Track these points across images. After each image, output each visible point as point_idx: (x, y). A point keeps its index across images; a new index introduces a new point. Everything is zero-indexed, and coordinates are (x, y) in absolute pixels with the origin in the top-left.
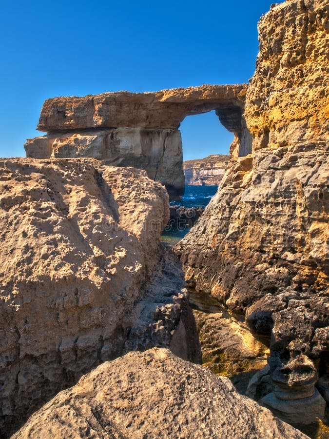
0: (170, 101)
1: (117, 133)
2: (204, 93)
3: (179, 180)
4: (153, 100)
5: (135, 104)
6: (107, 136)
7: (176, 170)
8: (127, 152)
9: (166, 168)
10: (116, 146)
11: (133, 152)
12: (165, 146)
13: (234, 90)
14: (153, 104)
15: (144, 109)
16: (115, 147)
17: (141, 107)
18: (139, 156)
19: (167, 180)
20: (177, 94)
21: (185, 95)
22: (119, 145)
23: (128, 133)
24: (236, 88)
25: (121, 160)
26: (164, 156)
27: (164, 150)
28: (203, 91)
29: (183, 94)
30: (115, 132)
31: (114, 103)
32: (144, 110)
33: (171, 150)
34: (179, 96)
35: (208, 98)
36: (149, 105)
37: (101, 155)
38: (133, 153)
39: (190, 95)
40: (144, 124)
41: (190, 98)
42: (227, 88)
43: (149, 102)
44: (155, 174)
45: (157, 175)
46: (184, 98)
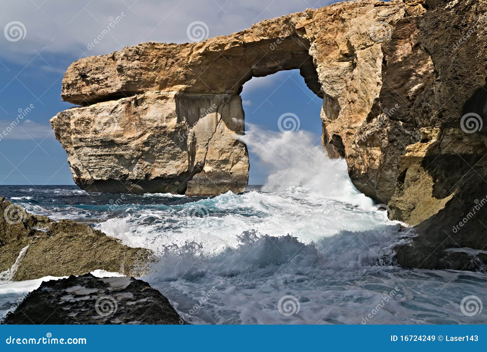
0: (211, 49)
1: (143, 100)
2: (252, 32)
4: (192, 52)
5: (167, 58)
6: (130, 103)
7: (235, 151)
8: (155, 125)
9: (220, 149)
10: (141, 116)
11: (164, 124)
14: (191, 58)
15: (180, 65)
16: (140, 119)
17: (175, 62)
18: (174, 130)
21: (229, 39)
22: (146, 114)
23: (158, 98)
25: (147, 135)
26: (217, 131)
27: (217, 124)
30: (140, 97)
31: (137, 57)
32: (180, 67)
33: (227, 123)
36: (186, 60)
37: (123, 129)
38: (165, 127)
40: (182, 87)
41: (234, 43)
43: (185, 55)
44: (204, 157)
45: (206, 159)
46: (228, 44)
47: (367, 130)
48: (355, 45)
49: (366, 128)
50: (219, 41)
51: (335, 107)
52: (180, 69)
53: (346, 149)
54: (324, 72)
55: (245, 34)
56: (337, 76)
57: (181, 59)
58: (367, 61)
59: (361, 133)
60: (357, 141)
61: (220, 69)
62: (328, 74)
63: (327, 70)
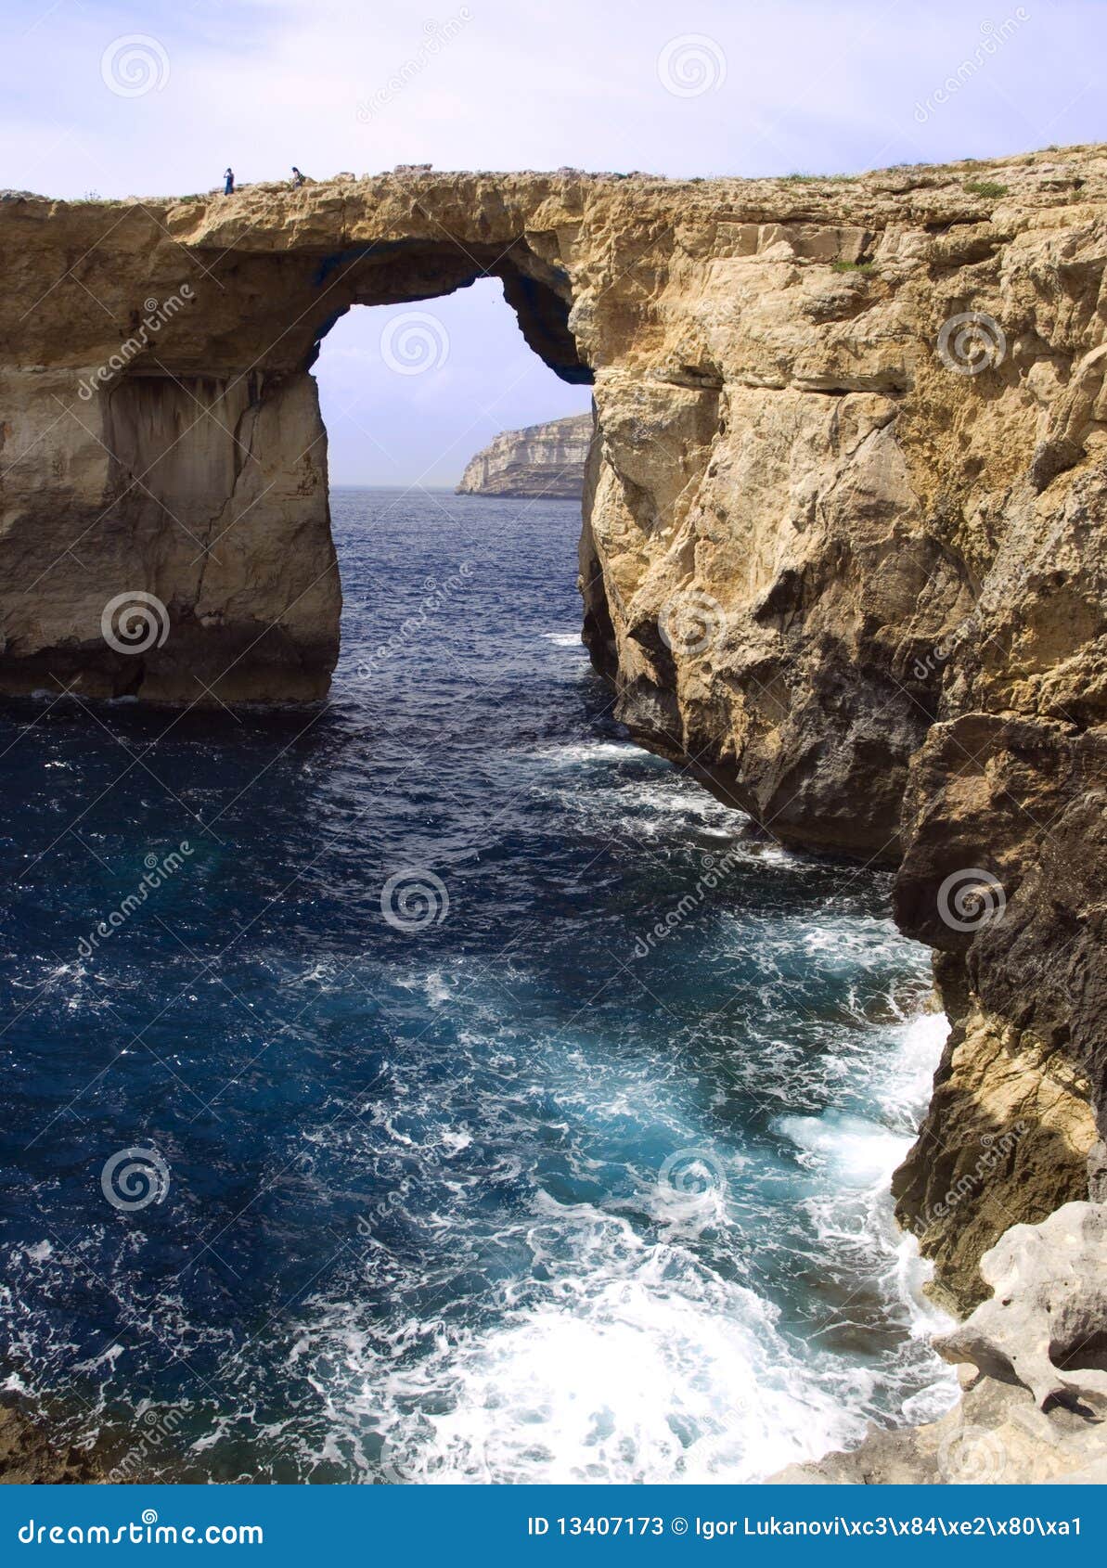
0: (229, 241)
2: (374, 208)
3: (310, 603)
4: (159, 239)
5: (69, 255)
7: (298, 557)
8: (37, 484)
9: (249, 553)
11: (67, 482)
12: (244, 449)
13: (507, 200)
14: (154, 258)
15: (115, 280)
17: (98, 271)
18: (98, 501)
19: (254, 606)
20: (254, 212)
21: (290, 217)
23: (43, 391)
24: (515, 190)
26: (238, 495)
27: (238, 468)
28: (369, 198)
29: (281, 210)
32: (115, 285)
33: (272, 466)
34: (260, 222)
35: (393, 237)
36: (137, 261)
38: (69, 491)
39: (313, 217)
41: (311, 232)
42: (479, 190)
43: (134, 247)
44: (197, 578)
45: (204, 582)
46: (289, 231)
47: (752, 646)
48: (726, 365)
49: (747, 638)
50: (256, 218)
51: (643, 510)
52: (115, 293)
53: (681, 676)
54: (619, 407)
55: (349, 208)
56: (657, 427)
57: (119, 260)
58: (760, 435)
59: (730, 646)
60: (716, 668)
61: (252, 297)
62: (629, 415)
63: (628, 401)
